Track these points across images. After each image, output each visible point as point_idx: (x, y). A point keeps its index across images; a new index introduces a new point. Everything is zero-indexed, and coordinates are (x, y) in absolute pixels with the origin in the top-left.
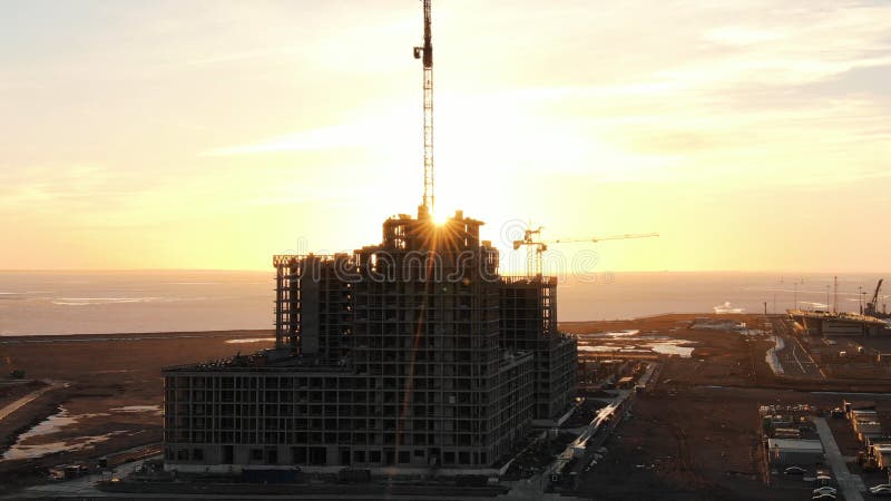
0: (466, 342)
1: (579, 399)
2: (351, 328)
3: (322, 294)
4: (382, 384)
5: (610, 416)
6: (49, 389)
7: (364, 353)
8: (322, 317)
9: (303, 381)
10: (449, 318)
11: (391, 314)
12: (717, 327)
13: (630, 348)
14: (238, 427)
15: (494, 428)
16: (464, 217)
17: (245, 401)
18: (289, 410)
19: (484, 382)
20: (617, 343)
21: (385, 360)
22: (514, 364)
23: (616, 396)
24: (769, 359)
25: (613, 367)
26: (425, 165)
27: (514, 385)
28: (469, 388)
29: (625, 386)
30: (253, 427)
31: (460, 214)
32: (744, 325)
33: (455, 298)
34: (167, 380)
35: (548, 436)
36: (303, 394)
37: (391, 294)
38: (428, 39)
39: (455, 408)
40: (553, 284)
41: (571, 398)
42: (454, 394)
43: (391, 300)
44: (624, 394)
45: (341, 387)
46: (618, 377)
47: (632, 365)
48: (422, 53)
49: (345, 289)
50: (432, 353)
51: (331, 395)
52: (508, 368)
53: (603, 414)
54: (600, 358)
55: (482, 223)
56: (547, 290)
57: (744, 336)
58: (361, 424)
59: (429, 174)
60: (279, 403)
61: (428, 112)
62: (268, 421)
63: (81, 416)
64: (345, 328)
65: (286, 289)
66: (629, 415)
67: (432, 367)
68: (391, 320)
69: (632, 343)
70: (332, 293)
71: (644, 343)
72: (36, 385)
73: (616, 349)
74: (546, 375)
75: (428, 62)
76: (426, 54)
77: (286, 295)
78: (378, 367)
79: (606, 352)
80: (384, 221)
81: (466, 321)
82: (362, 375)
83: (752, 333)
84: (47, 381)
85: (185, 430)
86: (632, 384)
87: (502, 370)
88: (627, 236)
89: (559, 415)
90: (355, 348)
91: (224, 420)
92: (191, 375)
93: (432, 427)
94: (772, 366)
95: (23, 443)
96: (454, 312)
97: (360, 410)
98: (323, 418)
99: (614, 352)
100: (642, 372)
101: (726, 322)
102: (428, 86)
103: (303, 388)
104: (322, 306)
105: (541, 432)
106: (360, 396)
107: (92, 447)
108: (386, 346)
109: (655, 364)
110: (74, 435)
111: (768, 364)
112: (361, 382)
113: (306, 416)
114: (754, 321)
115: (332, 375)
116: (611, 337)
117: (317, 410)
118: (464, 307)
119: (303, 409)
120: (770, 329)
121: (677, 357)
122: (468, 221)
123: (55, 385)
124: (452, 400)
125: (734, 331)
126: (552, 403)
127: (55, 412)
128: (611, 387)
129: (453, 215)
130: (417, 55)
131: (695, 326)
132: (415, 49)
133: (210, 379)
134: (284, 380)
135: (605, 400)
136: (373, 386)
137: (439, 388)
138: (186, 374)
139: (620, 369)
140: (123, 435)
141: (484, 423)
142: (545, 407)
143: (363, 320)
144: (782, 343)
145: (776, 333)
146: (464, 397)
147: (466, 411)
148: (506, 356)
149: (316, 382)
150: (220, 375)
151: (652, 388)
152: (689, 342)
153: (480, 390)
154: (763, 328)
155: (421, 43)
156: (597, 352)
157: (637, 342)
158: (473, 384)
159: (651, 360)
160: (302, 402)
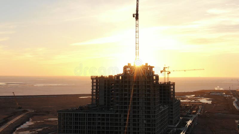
0: (149, 104)
1: (181, 118)
2: (114, 98)
3: (105, 87)
4: (123, 116)
5: (191, 124)
6: (28, 112)
7: (117, 106)
8: (105, 94)
9: (99, 115)
10: (144, 96)
11: (126, 95)
12: (217, 94)
13: (193, 101)
14: (80, 128)
15: (158, 130)
16: (148, 65)
17: (81, 121)
18: (95, 124)
19: (154, 116)
20: (189, 99)
21: (124, 109)
22: (163, 110)
23: (192, 117)
24: (234, 104)
25: (189, 107)
26: (136, 49)
27: (163, 116)
28: (150, 118)
29: (194, 113)
30: (84, 129)
31: (147, 64)
32: (224, 93)
33: (145, 90)
34: (59, 114)
35: (173, 131)
36: (99, 119)
37: (126, 89)
38: (137, 11)
39: (145, 124)
40: (174, 84)
41: (179, 118)
42: (145, 120)
43: (126, 90)
44: (194, 116)
45: (111, 117)
46: (192, 110)
47: (195, 106)
48: (135, 16)
49: (112, 86)
50: (138, 107)
51: (108, 119)
52: (162, 111)
53: (189, 123)
54: (185, 104)
55: (153, 67)
56: (172, 86)
57: (225, 97)
58: (117, 128)
59: (137, 52)
60: (92, 122)
61: (137, 33)
62: (89, 127)
63: (35, 122)
64: (112, 98)
65: (95, 86)
66: (196, 123)
67: (138, 111)
68: (126, 97)
69: (194, 99)
70: (108, 87)
71: (197, 99)
72: (25, 111)
73: (189, 101)
74: (172, 112)
75: (137, 18)
76: (136, 16)
77: (95, 87)
78: (122, 111)
79: (187, 102)
80: (124, 66)
81: (149, 97)
82: (117, 113)
83: (227, 96)
84: (28, 110)
85: (64, 129)
86: (196, 113)
87: (160, 112)
88: (195, 70)
89: (176, 124)
90: (115, 97)
91: (75, 126)
92: (66, 113)
93: (138, 129)
94: (236, 107)
95: (17, 131)
96: (145, 94)
97: (116, 124)
98: (105, 126)
99: (188, 102)
100: (198, 109)
101: (219, 92)
102: (137, 26)
103: (99, 117)
104: (105, 91)
105: (171, 130)
106: (116, 120)
107: (37, 133)
108: (124, 104)
109: (201, 106)
110: (33, 128)
111: (234, 106)
112: (117, 116)
113: (100, 126)
114: (227, 92)
115: (107, 113)
116: (187, 97)
117: (103, 124)
118: (149, 93)
119: (99, 123)
120: (232, 95)
121: (207, 104)
122: (149, 66)
123: (30, 111)
124: (145, 122)
125: (222, 96)
126: (174, 120)
127: (28, 120)
128: (190, 114)
129: (144, 64)
130: (134, 16)
131: (211, 94)
132: (133, 14)
133: (71, 114)
134: (93, 115)
135: (188, 118)
136: (120, 117)
137: (140, 118)
138: (64, 112)
139: (192, 108)
140: (47, 128)
141: (155, 129)
142: (172, 121)
143: (117, 97)
144: (237, 99)
145: (234, 96)
146: (148, 121)
147: (149, 125)
148: (161, 107)
149: (103, 115)
150: (74, 113)
151: (202, 114)
152: (210, 99)
153: (153, 119)
154: (230, 95)
155: (135, 13)
156: (184, 102)
157: (195, 99)
158: (151, 117)
159: (200, 105)
160: (99, 121)
